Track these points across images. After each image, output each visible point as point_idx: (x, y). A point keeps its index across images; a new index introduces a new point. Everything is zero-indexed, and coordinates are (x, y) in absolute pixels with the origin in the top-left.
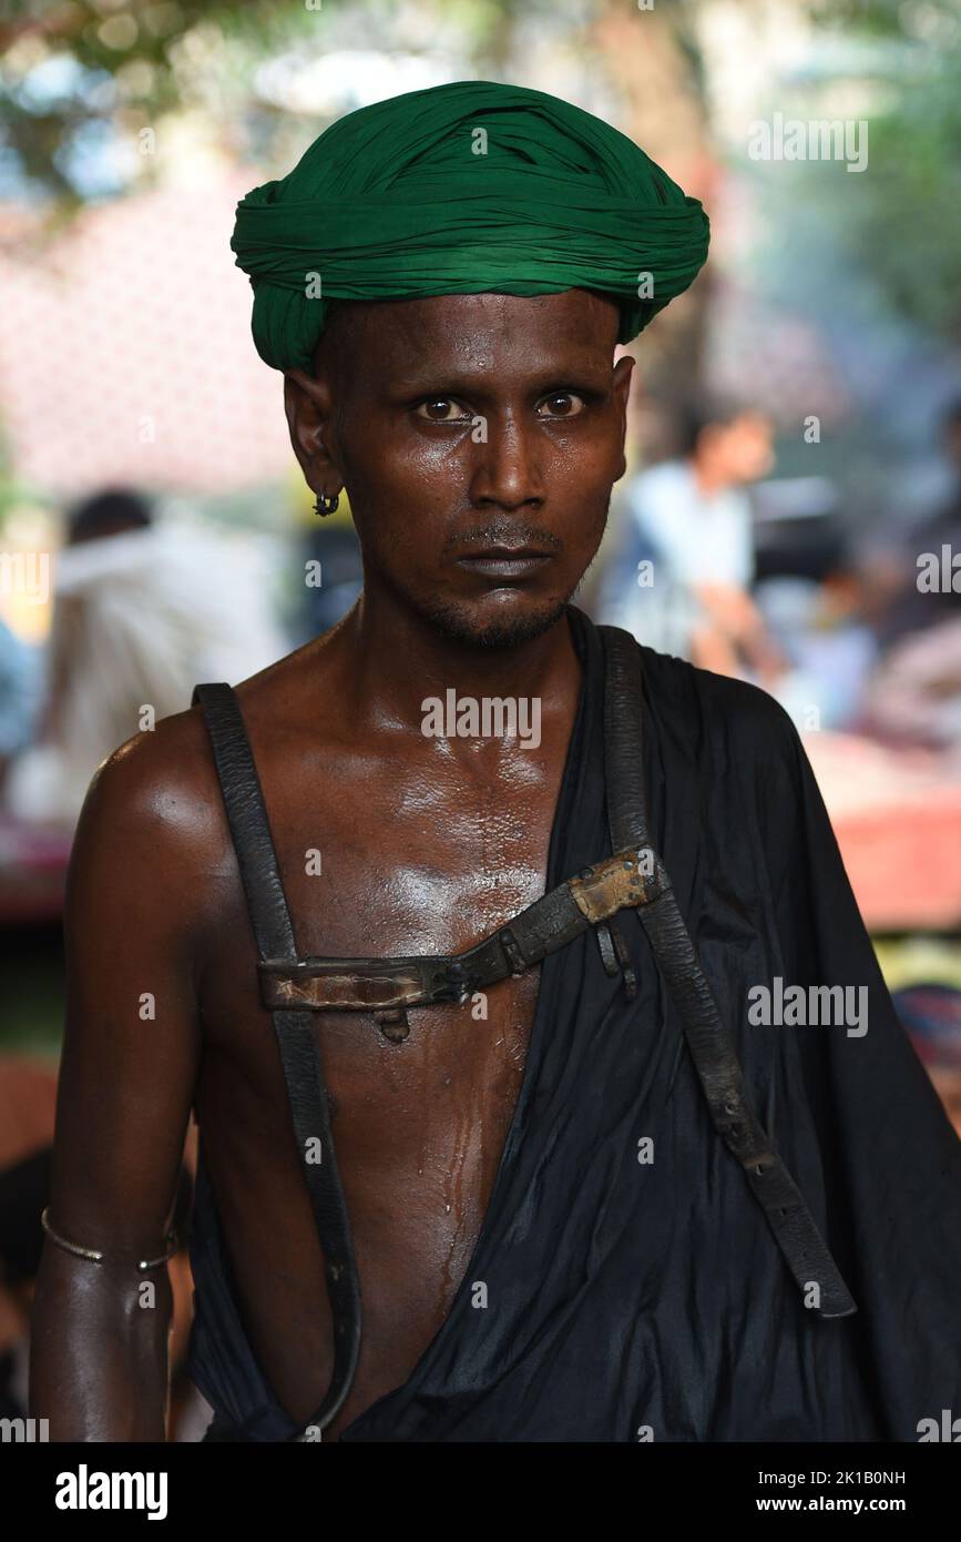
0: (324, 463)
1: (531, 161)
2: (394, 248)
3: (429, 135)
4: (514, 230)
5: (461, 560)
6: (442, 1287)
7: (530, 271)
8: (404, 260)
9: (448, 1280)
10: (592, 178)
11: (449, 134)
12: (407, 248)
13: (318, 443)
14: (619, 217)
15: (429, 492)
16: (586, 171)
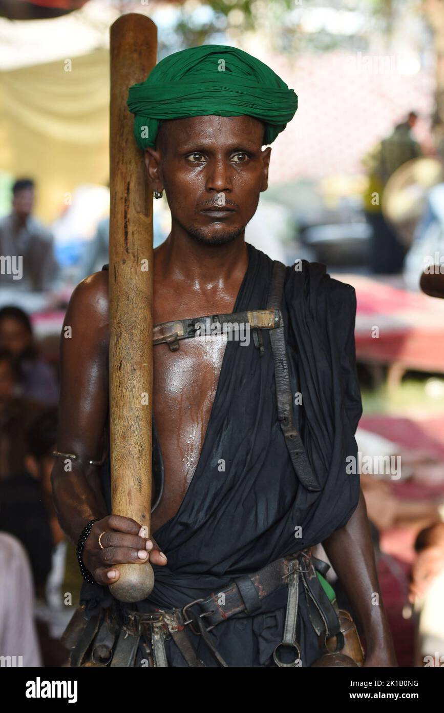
0: (157, 181)
1: (231, 71)
2: (180, 99)
3: (195, 61)
4: (223, 93)
5: (202, 211)
6: (184, 485)
7: (228, 108)
8: (184, 104)
9: (186, 482)
10: (252, 77)
11: (201, 61)
12: (185, 99)
13: (156, 174)
14: (262, 90)
15: (191, 187)
16: (250, 75)
